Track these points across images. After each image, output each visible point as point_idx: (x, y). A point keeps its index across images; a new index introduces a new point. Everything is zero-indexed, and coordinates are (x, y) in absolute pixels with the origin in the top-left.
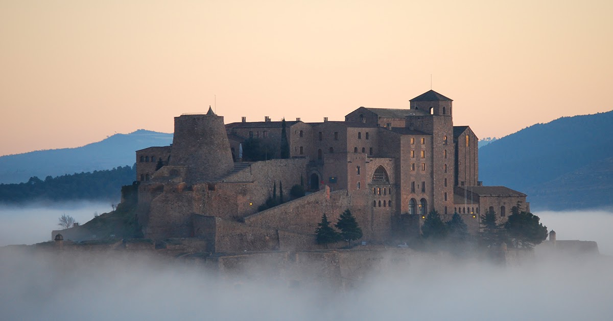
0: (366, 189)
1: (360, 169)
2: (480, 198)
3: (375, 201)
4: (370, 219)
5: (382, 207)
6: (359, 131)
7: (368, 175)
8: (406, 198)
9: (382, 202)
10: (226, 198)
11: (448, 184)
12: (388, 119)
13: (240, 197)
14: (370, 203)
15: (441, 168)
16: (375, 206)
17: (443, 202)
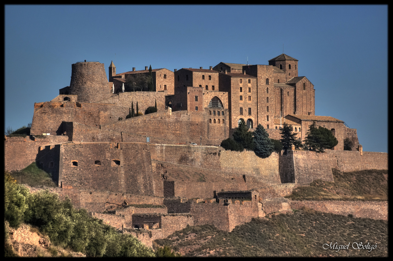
0: (203, 111)
1: (198, 98)
2: (302, 121)
3: (210, 119)
4: (206, 131)
5: (217, 124)
6: (202, 75)
7: (205, 102)
8: (236, 118)
9: (217, 120)
10: (91, 113)
11: (269, 110)
12: (239, 70)
13: (102, 112)
14: (206, 120)
15: (264, 99)
16: (211, 122)
17: (265, 122)
